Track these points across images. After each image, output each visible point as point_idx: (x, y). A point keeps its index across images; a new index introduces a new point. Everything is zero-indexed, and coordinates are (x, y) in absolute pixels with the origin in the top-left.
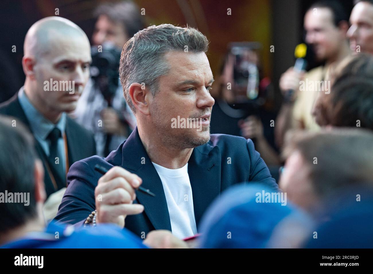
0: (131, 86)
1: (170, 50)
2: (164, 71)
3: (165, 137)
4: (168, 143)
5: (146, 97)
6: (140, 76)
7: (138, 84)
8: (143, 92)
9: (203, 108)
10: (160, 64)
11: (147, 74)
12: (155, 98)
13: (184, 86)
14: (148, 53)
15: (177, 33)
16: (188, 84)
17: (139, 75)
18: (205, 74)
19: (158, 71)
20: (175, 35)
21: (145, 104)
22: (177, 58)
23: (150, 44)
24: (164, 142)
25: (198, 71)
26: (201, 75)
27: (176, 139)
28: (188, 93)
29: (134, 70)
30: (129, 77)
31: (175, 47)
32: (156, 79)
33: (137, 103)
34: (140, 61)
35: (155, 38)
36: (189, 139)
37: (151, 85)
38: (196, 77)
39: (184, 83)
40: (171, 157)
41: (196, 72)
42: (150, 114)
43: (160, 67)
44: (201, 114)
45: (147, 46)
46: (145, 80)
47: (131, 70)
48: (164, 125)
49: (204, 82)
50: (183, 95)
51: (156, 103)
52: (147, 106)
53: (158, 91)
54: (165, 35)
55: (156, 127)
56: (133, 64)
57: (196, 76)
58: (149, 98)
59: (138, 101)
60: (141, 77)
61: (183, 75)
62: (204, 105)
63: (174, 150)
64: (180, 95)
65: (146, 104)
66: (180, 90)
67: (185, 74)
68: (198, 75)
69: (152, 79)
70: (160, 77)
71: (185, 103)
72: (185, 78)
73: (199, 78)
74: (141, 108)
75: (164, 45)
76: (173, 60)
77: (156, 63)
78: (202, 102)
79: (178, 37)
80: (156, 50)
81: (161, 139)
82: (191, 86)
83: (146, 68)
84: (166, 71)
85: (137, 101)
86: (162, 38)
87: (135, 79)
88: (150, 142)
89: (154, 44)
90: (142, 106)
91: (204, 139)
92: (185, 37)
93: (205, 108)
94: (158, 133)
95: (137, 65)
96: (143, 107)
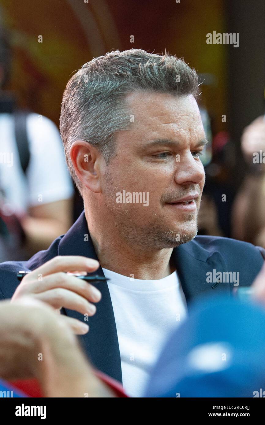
0: (73, 146)
1: (136, 90)
2: (124, 123)
3: (126, 228)
4: (131, 238)
5: (96, 163)
6: (86, 130)
7: (84, 142)
8: (92, 156)
9: (186, 185)
10: (118, 112)
11: (99, 127)
12: (109, 166)
13: (155, 149)
14: (99, 94)
15: (147, 64)
16: (160, 145)
17: (86, 128)
18: (190, 130)
19: (114, 123)
20: (143, 66)
21: (93, 175)
22: (145, 104)
23: (104, 80)
24: (125, 236)
25: (179, 125)
26: (183, 131)
27: (142, 232)
28: (161, 160)
29: (79, 121)
30: (71, 132)
31: (143, 86)
32: (110, 136)
33: (81, 173)
34: (88, 106)
35: (113, 70)
36: (161, 232)
37: (104, 144)
38: (175, 135)
39: (155, 144)
40: (137, 262)
41: (174, 127)
42: (101, 191)
43: (118, 118)
44: (182, 194)
45: (100, 83)
46: (94, 137)
47: (75, 120)
48: (123, 209)
49: (188, 142)
50: (153, 162)
51: (110, 174)
52: (97, 178)
53: (114, 155)
54: (129, 66)
55: (111, 212)
56: (78, 110)
57: (174, 133)
58: (100, 165)
59: (84, 169)
60: (89, 131)
61: (154, 131)
62: (186, 181)
63: (140, 250)
64: (148, 162)
65: (96, 175)
66: (148, 155)
67: (157, 129)
68: (178, 132)
69: (106, 135)
70: (117, 132)
71: (155, 174)
72: (155, 135)
73: (180, 136)
74: (88, 180)
75: (125, 82)
76: (138, 106)
77: (111, 111)
78: (183, 175)
79: (149, 69)
80: (112, 90)
81: (120, 232)
82: (166, 149)
83: (97, 117)
84: (127, 123)
85: (81, 169)
86: (123, 72)
87: (79, 134)
88: (104, 237)
89: (110, 79)
90: (89, 178)
91: (186, 233)
92: (159, 69)
93: (189, 185)
94: (115, 223)
95: (83, 113)
96: (91, 179)
